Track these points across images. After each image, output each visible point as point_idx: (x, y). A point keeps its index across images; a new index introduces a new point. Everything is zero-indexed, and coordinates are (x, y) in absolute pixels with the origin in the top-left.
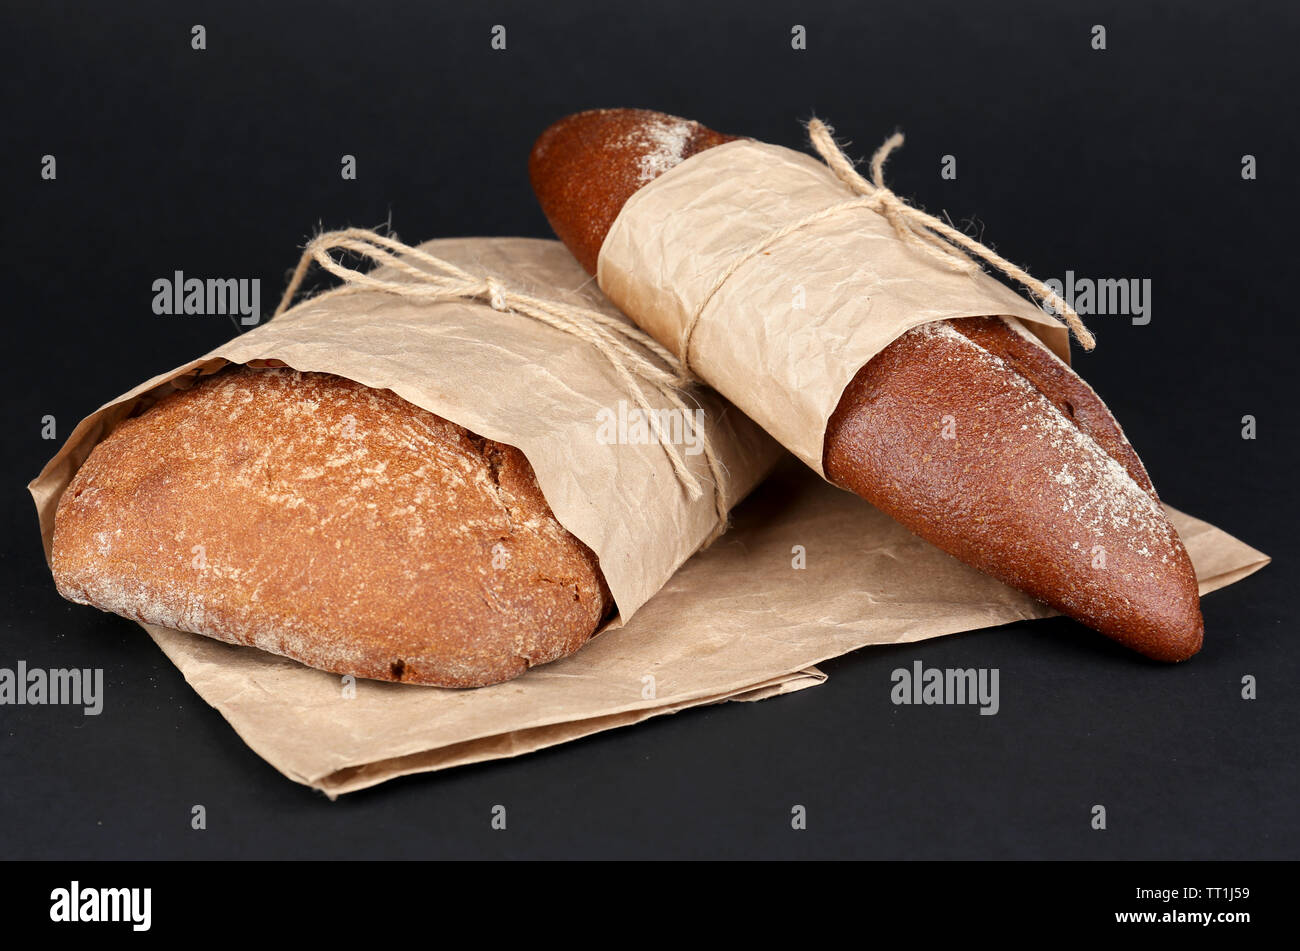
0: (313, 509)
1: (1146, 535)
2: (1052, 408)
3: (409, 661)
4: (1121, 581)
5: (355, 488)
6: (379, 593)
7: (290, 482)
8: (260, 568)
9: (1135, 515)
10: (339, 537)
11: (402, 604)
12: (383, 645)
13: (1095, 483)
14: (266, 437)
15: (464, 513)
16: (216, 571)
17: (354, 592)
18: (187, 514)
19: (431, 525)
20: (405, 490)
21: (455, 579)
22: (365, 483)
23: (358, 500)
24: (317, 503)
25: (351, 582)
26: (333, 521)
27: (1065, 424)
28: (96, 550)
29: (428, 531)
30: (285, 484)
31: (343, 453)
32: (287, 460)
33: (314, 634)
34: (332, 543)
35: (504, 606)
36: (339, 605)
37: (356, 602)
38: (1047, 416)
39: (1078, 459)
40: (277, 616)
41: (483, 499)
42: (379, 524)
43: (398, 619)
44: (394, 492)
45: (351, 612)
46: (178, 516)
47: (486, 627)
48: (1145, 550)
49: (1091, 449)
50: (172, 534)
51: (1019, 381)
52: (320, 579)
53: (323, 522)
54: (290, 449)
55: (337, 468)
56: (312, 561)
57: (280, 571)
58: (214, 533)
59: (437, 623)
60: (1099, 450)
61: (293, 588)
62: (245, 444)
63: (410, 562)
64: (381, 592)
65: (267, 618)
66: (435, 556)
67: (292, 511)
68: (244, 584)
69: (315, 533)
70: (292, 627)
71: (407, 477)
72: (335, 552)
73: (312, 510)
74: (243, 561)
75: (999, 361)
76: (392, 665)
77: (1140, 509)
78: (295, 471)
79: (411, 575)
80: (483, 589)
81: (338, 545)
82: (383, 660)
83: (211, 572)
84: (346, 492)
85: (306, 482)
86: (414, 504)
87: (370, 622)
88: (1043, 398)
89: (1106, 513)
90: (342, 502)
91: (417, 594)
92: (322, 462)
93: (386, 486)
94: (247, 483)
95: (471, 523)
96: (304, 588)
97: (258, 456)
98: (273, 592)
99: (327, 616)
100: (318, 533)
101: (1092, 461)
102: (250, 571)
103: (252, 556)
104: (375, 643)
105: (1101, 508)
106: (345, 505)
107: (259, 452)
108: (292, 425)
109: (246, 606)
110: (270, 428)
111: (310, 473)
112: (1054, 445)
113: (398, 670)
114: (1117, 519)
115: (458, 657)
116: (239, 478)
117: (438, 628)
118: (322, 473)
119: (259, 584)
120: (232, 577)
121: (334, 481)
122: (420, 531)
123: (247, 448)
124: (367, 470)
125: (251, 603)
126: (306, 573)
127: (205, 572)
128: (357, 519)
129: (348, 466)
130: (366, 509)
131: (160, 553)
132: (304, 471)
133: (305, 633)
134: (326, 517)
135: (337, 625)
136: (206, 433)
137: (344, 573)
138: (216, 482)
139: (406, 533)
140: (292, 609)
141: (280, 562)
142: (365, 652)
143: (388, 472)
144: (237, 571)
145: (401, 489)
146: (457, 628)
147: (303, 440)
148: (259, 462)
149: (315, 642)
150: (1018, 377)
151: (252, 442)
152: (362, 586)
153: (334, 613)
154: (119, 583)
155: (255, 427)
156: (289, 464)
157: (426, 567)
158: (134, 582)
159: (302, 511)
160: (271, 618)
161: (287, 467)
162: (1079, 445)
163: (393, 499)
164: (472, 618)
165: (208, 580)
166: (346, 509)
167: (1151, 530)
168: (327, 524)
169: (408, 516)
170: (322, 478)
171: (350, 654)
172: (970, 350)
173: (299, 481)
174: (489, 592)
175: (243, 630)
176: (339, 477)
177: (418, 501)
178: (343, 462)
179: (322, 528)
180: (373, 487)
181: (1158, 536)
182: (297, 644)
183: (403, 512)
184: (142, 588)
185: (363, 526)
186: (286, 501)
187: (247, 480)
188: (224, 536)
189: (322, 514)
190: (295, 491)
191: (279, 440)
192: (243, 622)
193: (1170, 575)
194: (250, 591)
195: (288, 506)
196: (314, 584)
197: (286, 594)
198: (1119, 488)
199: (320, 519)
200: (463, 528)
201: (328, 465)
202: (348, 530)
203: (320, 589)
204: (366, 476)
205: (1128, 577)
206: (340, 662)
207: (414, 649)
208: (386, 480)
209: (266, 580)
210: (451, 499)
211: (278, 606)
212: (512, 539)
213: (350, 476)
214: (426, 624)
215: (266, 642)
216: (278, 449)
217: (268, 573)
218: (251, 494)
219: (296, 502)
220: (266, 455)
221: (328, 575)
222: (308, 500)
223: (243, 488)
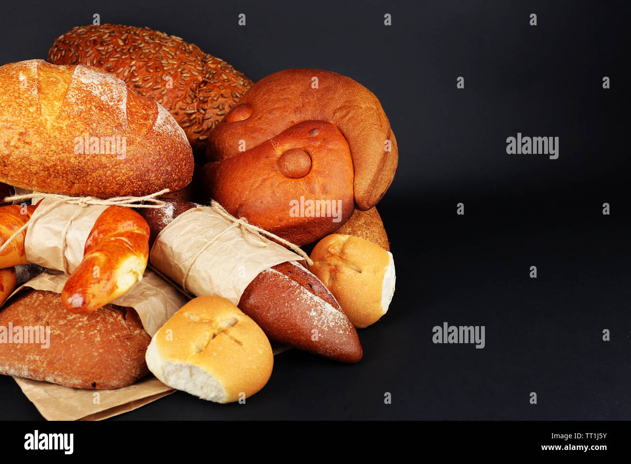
0: (63, 334)
1: (340, 325)
2: (305, 290)
3: (97, 382)
4: (335, 343)
5: (77, 326)
7: (55, 325)
8: (46, 355)
9: (336, 320)
10: (72, 343)
12: (88, 378)
13: (322, 313)
14: (47, 310)
15: (114, 331)
17: (77, 361)
19: (102, 336)
20: (93, 325)
21: (111, 354)
22: (80, 324)
23: (78, 330)
24: (64, 332)
25: (76, 358)
27: (310, 294)
29: (101, 339)
30: (53, 326)
32: (54, 318)
33: (65, 376)
34: (70, 345)
35: (127, 361)
38: (304, 293)
39: (316, 306)
41: (120, 325)
42: (85, 338)
43: (92, 368)
44: (90, 327)
47: (122, 369)
48: (341, 331)
49: (319, 301)
51: (294, 283)
52: (66, 358)
53: (66, 339)
54: (55, 315)
55: (71, 320)
57: (53, 356)
59: (106, 369)
60: (322, 300)
61: (57, 361)
62: (40, 313)
64: (86, 360)
65: (49, 372)
66: (104, 347)
67: (56, 335)
68: (40, 361)
70: (57, 374)
71: (94, 321)
72: (70, 348)
75: (286, 277)
76: (92, 384)
77: (337, 318)
78: (57, 322)
79: (96, 354)
80: (120, 357)
81: (71, 346)
82: (89, 382)
84: (74, 328)
85: (60, 325)
88: (302, 287)
89: (327, 321)
90: (73, 331)
91: (98, 361)
92: (65, 318)
93: (87, 324)
95: (116, 334)
96: (61, 361)
98: (51, 363)
100: (65, 342)
101: (320, 305)
104: (85, 377)
105: (326, 321)
108: (56, 306)
110: (48, 307)
112: (308, 303)
113: (94, 385)
114: (331, 323)
115: (113, 379)
117: (106, 371)
118: (66, 322)
122: (98, 339)
123: (41, 315)
124: (81, 320)
125: (43, 367)
128: (78, 337)
130: (81, 333)
133: (62, 376)
134: (67, 337)
135: (72, 372)
137: (74, 355)
139: (94, 340)
140: (57, 368)
141: (52, 353)
142: (82, 381)
143: (88, 320)
145: (92, 325)
146: (112, 370)
147: (59, 311)
148: (45, 320)
149: (66, 379)
150: (293, 281)
151: (42, 313)
152: (80, 359)
153: (71, 369)
155: (44, 308)
157: (101, 351)
159: (59, 335)
161: (54, 320)
162: (316, 301)
163: (89, 329)
164: (117, 366)
166: (74, 334)
167: (342, 324)
168: (68, 339)
169: (95, 334)
170: (65, 324)
171: (77, 382)
172: (277, 275)
174: (122, 357)
175: (41, 376)
177: (98, 329)
178: (73, 317)
181: (344, 325)
182: (60, 380)
183: (93, 333)
185: (80, 339)
186: (54, 332)
189: (66, 336)
191: (51, 311)
192: (41, 374)
193: (350, 338)
194: (42, 362)
196: (64, 359)
197: (55, 363)
198: (330, 312)
199: (65, 338)
200: (113, 336)
201: (68, 319)
204: (81, 321)
205: (337, 341)
206: (74, 384)
207: (98, 378)
208: (87, 322)
210: (109, 327)
211: (52, 367)
212: (130, 338)
213: (75, 322)
214: (102, 370)
215: (48, 379)
216: (51, 315)
220: (47, 317)
222: (61, 332)
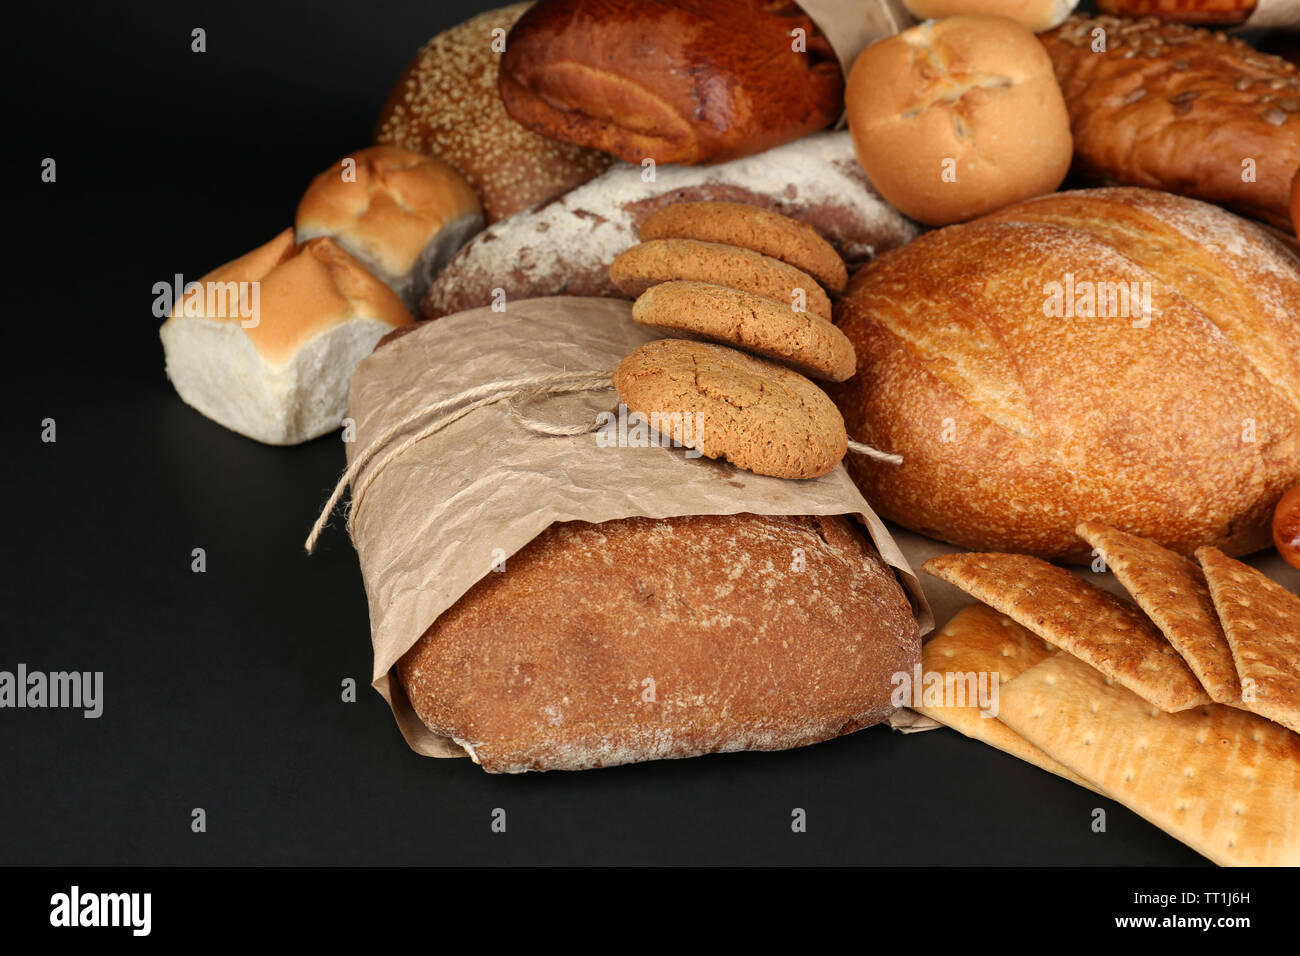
6: (834, 672)
11: (854, 675)
16: (679, 703)
18: (629, 663)
26: (769, 626)
28: (546, 723)
31: (732, 563)
36: (805, 695)
37: (817, 687)
40: (748, 722)
45: (815, 696)
46: (621, 667)
50: (623, 685)
56: (770, 666)
58: (666, 671)
63: (846, 639)
69: (760, 641)
73: (744, 622)
74: (702, 687)
83: (675, 706)
86: (815, 587)
87: (832, 698)
94: (673, 618)
97: (663, 589)
99: (795, 707)
102: (715, 693)
103: (712, 680)
106: (770, 609)
107: (662, 586)
109: (717, 724)
111: (723, 591)
116: (663, 615)
119: (726, 701)
120: (698, 703)
121: (747, 591)
126: (770, 678)
127: (669, 708)
129: (746, 573)
131: (616, 705)
132: (717, 590)
136: (596, 584)
138: (643, 625)
144: (701, 698)
154: (579, 744)
156: (699, 589)
158: (594, 739)
160: (743, 726)
165: (673, 714)
173: (717, 601)
176: (749, 587)
179: (764, 635)
180: (778, 585)
184: (605, 741)
187: (672, 615)
188: (677, 671)
190: (719, 611)
195: (723, 626)
202: (785, 629)
203: (783, 687)
209: (732, 696)
217: (732, 689)
218: (684, 627)
219: (727, 620)
221: (788, 673)
223: (673, 624)
